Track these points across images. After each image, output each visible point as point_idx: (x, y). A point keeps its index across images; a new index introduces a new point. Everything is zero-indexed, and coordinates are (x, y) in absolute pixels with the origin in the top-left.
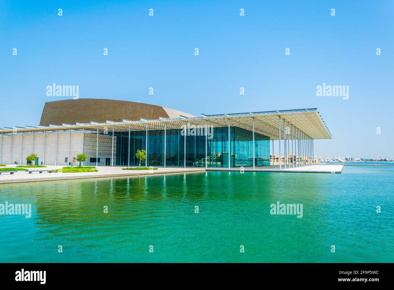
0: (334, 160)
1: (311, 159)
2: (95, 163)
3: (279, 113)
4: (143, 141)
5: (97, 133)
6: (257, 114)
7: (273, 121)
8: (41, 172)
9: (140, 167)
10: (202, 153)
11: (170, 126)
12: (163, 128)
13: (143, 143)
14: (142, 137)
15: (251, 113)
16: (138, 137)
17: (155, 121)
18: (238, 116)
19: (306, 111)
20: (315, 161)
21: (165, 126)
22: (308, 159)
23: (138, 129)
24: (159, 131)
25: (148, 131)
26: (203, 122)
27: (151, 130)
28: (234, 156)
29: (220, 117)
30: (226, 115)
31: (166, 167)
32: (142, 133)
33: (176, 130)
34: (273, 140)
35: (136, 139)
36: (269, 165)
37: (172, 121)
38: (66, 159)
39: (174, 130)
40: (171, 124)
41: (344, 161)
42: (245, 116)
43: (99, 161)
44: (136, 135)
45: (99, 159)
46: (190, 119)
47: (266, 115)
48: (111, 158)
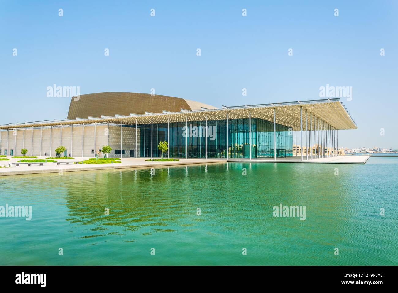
0: (361, 151)
1: (337, 150)
2: (120, 154)
3: (301, 104)
4: (166, 133)
5: (121, 126)
6: (278, 105)
7: (295, 111)
8: (68, 163)
9: (162, 158)
10: (224, 144)
11: (191, 118)
12: (185, 120)
13: (166, 135)
14: (165, 129)
15: (272, 104)
16: (161, 129)
17: (177, 113)
18: (259, 107)
19: (329, 101)
20: (341, 152)
21: (187, 118)
22: (334, 150)
23: (160, 121)
24: (182, 123)
25: (170, 123)
26: (224, 114)
27: (173, 122)
28: (256, 147)
29: (241, 108)
30: (247, 106)
31: (188, 159)
32: (165, 125)
33: (197, 121)
34: (296, 131)
35: (159, 131)
36: (291, 157)
37: (193, 113)
38: (93, 150)
39: (196, 121)
40: (192, 116)
41: (372, 152)
42: (266, 107)
43: (123, 153)
44: (159, 127)
45: (123, 151)
46: (211, 111)
47: (287, 106)
48: (134, 149)
